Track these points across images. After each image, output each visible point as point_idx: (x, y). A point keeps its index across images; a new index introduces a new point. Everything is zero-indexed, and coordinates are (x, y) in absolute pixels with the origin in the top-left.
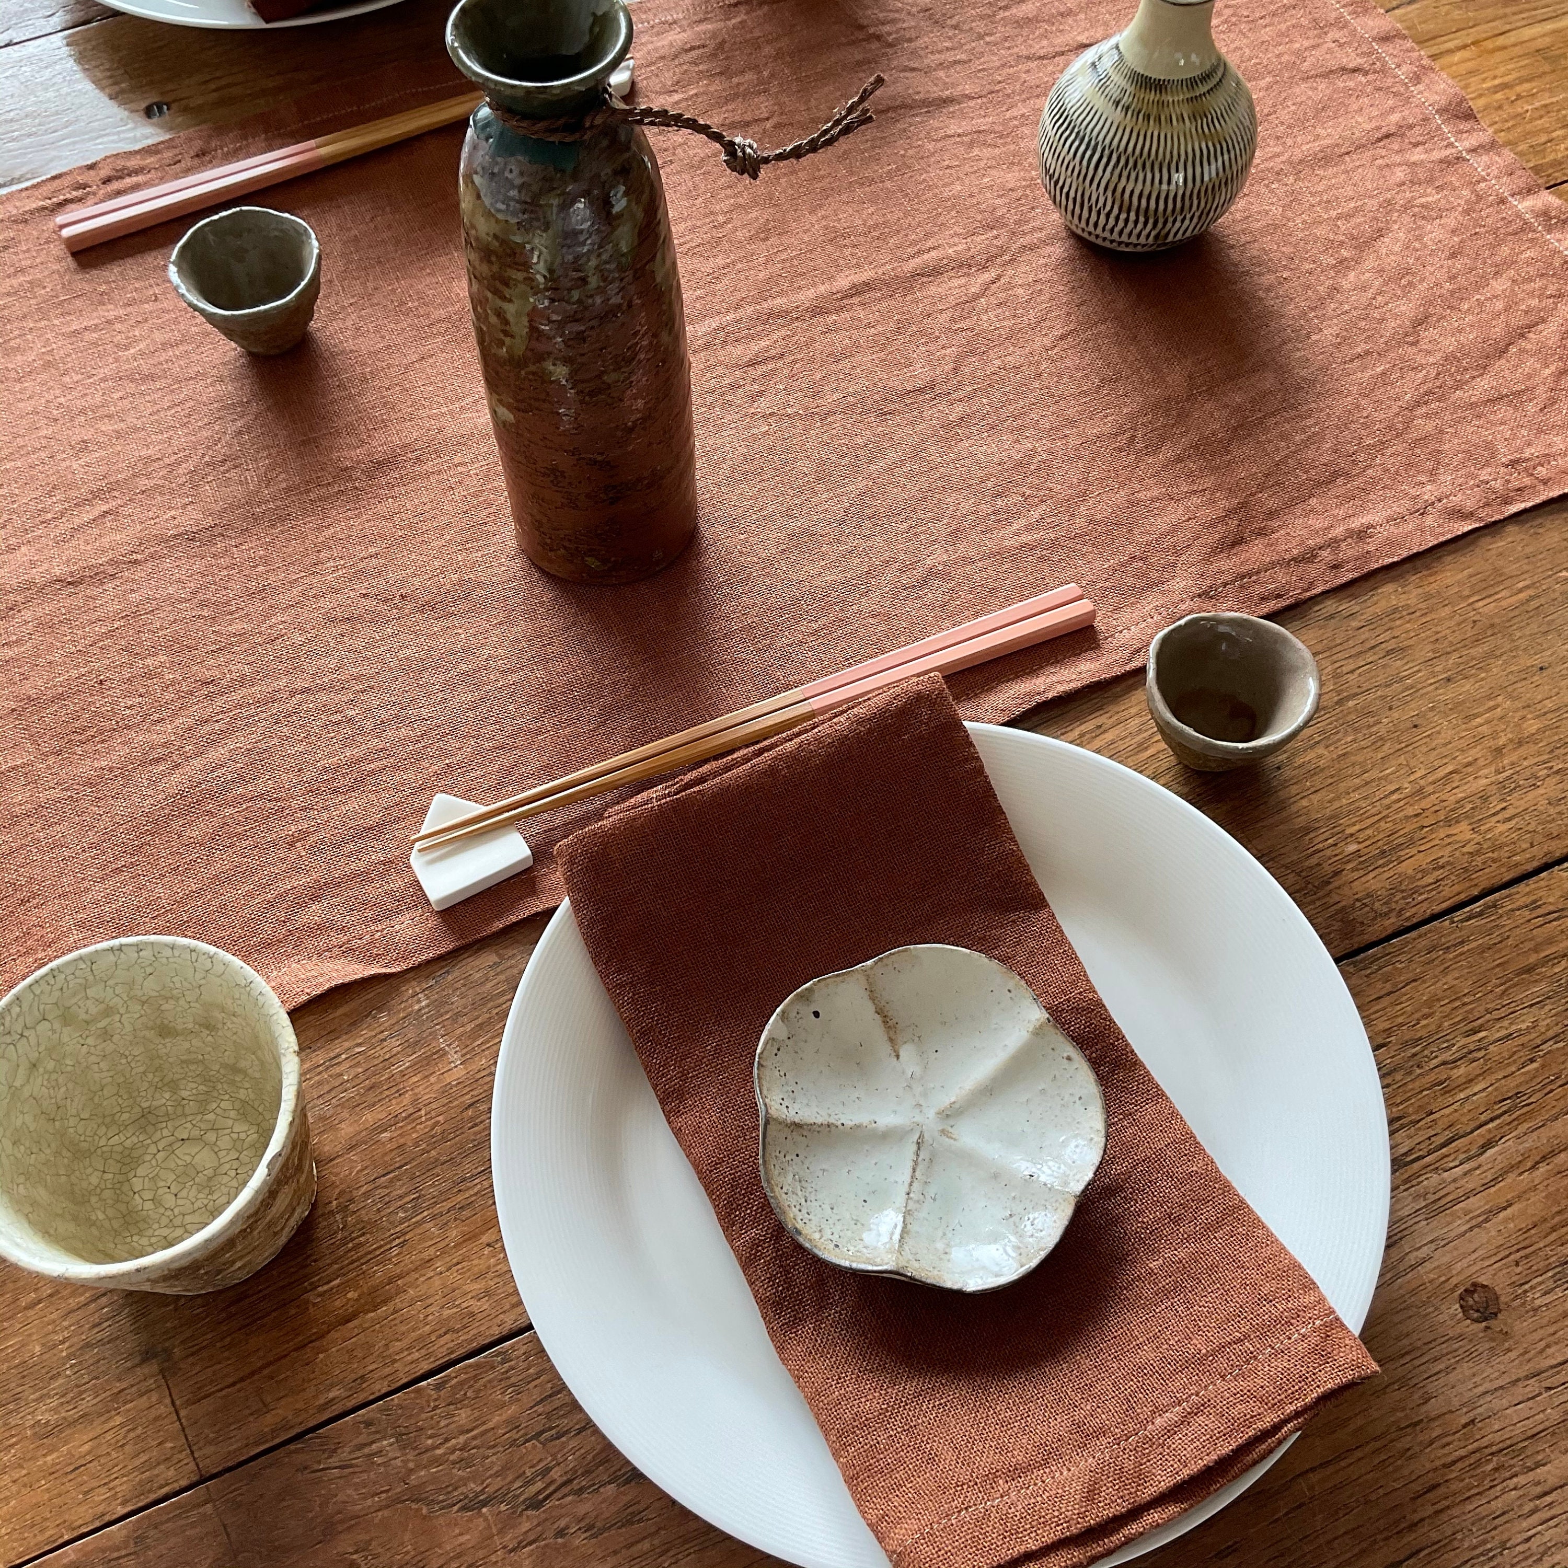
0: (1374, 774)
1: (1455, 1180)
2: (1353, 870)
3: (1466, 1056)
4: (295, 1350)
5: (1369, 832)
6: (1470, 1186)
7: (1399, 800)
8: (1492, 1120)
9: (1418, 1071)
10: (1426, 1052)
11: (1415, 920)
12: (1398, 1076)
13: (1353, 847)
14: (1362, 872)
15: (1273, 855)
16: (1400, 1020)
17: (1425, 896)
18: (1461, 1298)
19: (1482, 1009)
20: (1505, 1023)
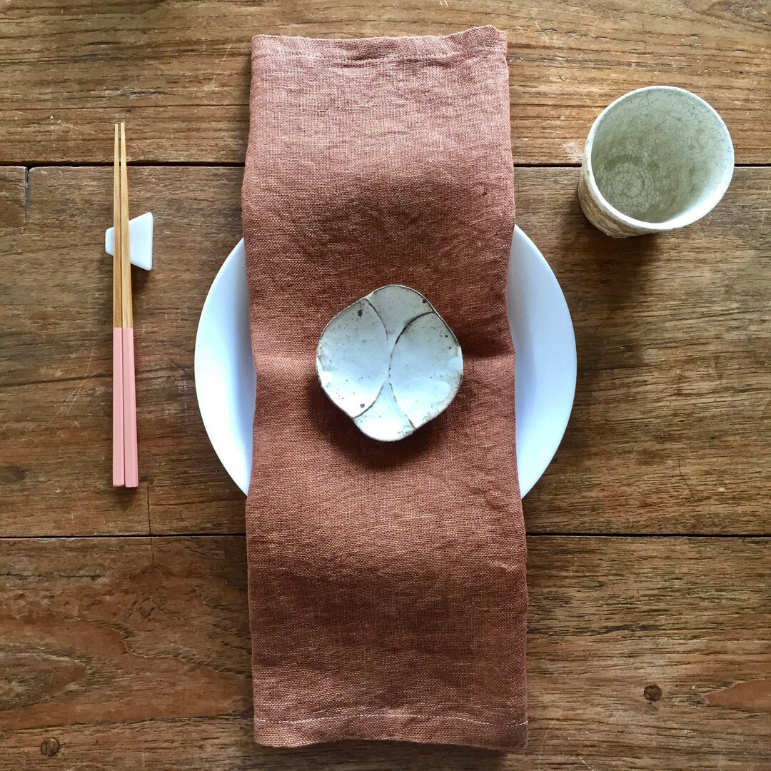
0: (754, 460)
1: (673, 644)
2: (715, 500)
3: (711, 599)
4: (200, 502)
5: (734, 486)
6: (678, 649)
7: (757, 477)
8: (704, 628)
9: (687, 596)
10: (696, 590)
11: (729, 534)
12: (677, 594)
13: (722, 489)
14: (719, 503)
15: (685, 477)
16: (693, 572)
17: (739, 525)
18: (647, 688)
19: (731, 583)
20: (736, 593)
